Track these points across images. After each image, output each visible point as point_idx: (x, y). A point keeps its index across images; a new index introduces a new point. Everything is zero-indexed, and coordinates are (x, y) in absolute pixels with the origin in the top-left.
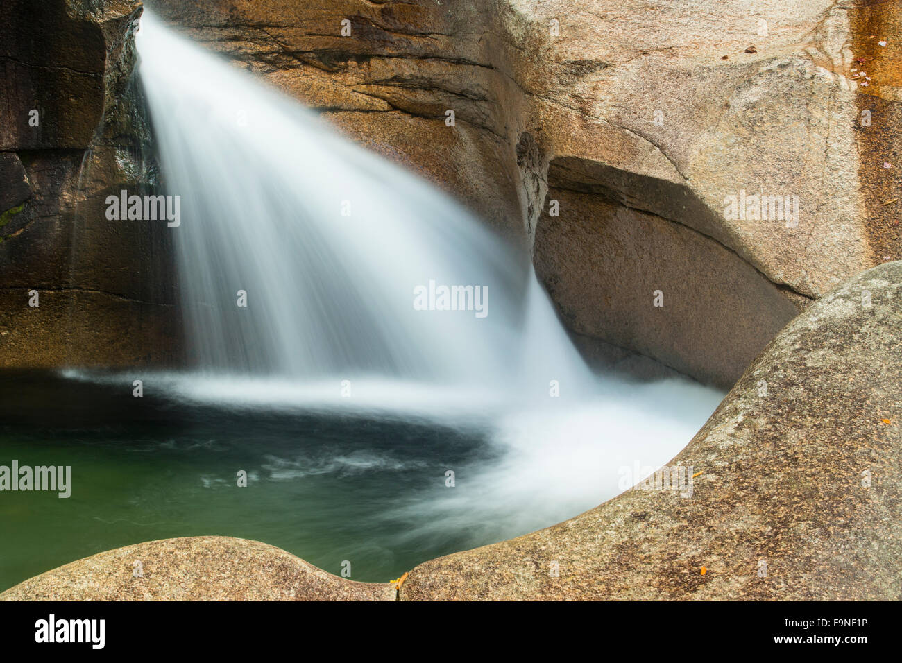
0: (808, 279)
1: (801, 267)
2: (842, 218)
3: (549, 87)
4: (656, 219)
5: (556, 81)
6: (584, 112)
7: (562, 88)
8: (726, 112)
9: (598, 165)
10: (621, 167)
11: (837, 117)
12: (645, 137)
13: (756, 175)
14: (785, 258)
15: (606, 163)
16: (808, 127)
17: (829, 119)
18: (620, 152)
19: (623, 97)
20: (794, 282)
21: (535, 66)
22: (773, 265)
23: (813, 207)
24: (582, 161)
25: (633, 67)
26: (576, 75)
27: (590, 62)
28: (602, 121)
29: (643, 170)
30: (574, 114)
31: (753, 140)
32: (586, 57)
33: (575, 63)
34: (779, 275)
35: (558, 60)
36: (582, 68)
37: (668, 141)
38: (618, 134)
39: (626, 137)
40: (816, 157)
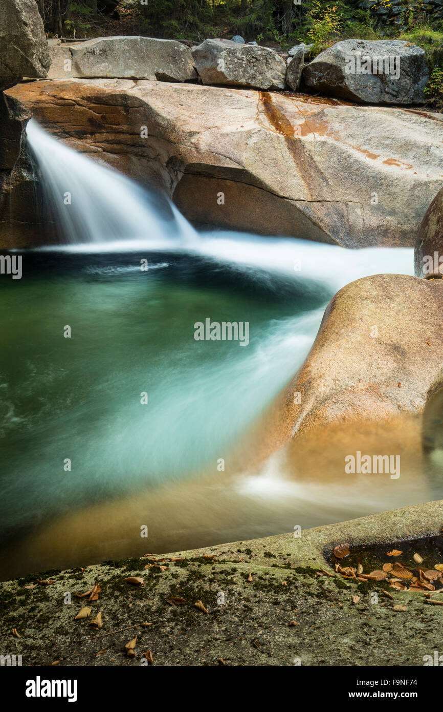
0: (290, 194)
1: (288, 191)
2: (295, 176)
3: (182, 141)
4: (227, 181)
5: (184, 138)
6: (197, 148)
7: (186, 141)
8: (248, 146)
9: (207, 165)
10: (216, 165)
11: (282, 146)
12: (222, 155)
13: (265, 164)
14: (282, 189)
15: (211, 164)
16: (275, 149)
17: (280, 146)
18: (214, 160)
19: (208, 143)
20: (287, 195)
21: (174, 134)
22: (279, 191)
23: (285, 173)
24: (200, 164)
25: (207, 132)
26: (190, 136)
27: (194, 132)
28: (204, 151)
29: (226, 166)
30: (193, 149)
31: (260, 154)
32: (192, 130)
33: (189, 132)
34: (282, 194)
35: (183, 132)
36: (191, 134)
37: (231, 156)
38: (211, 154)
39: (214, 155)
40: (280, 158)
